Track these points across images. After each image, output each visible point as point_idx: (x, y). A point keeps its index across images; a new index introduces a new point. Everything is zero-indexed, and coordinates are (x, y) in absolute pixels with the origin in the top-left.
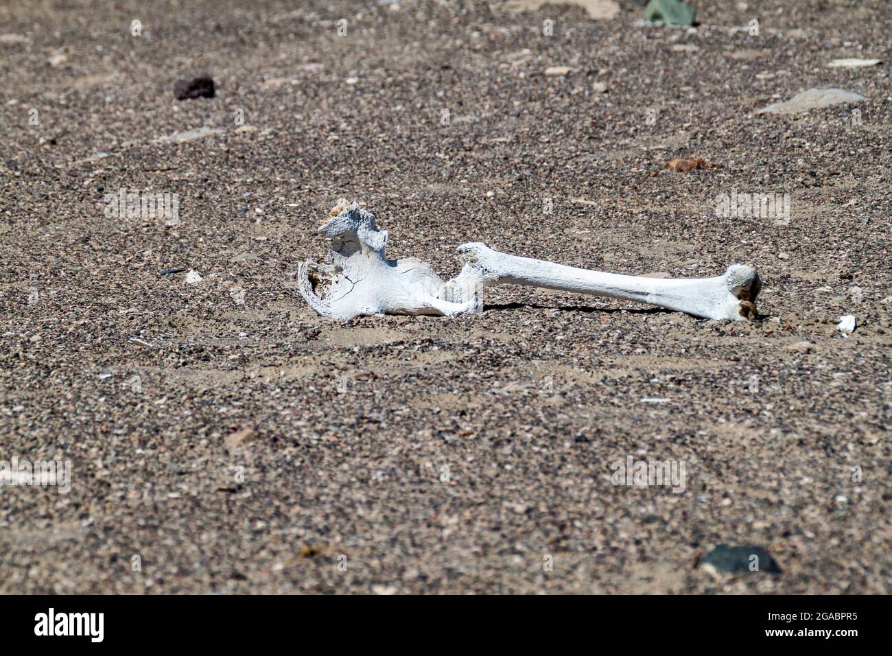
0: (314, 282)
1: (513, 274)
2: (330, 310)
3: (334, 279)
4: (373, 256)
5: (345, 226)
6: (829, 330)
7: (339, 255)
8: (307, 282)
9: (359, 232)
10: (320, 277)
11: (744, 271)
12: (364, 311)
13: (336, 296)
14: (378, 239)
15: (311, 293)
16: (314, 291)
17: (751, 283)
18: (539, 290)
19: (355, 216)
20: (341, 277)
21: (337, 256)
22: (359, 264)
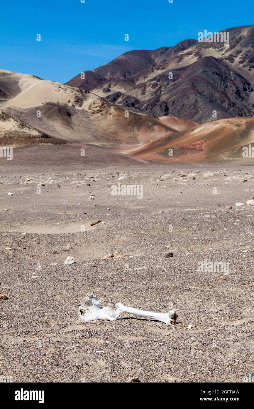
0: (81, 312)
1: (126, 311)
2: (85, 319)
3: (86, 311)
4: (96, 306)
5: (88, 299)
6: (185, 328)
7: (88, 306)
8: (80, 312)
9: (92, 301)
10: (83, 311)
11: (172, 312)
12: (93, 319)
13: (87, 315)
14: (97, 302)
15: (81, 315)
16: (81, 314)
17: (173, 316)
18: (131, 315)
19: (91, 297)
20: (88, 311)
21: (87, 306)
22: (93, 308)
